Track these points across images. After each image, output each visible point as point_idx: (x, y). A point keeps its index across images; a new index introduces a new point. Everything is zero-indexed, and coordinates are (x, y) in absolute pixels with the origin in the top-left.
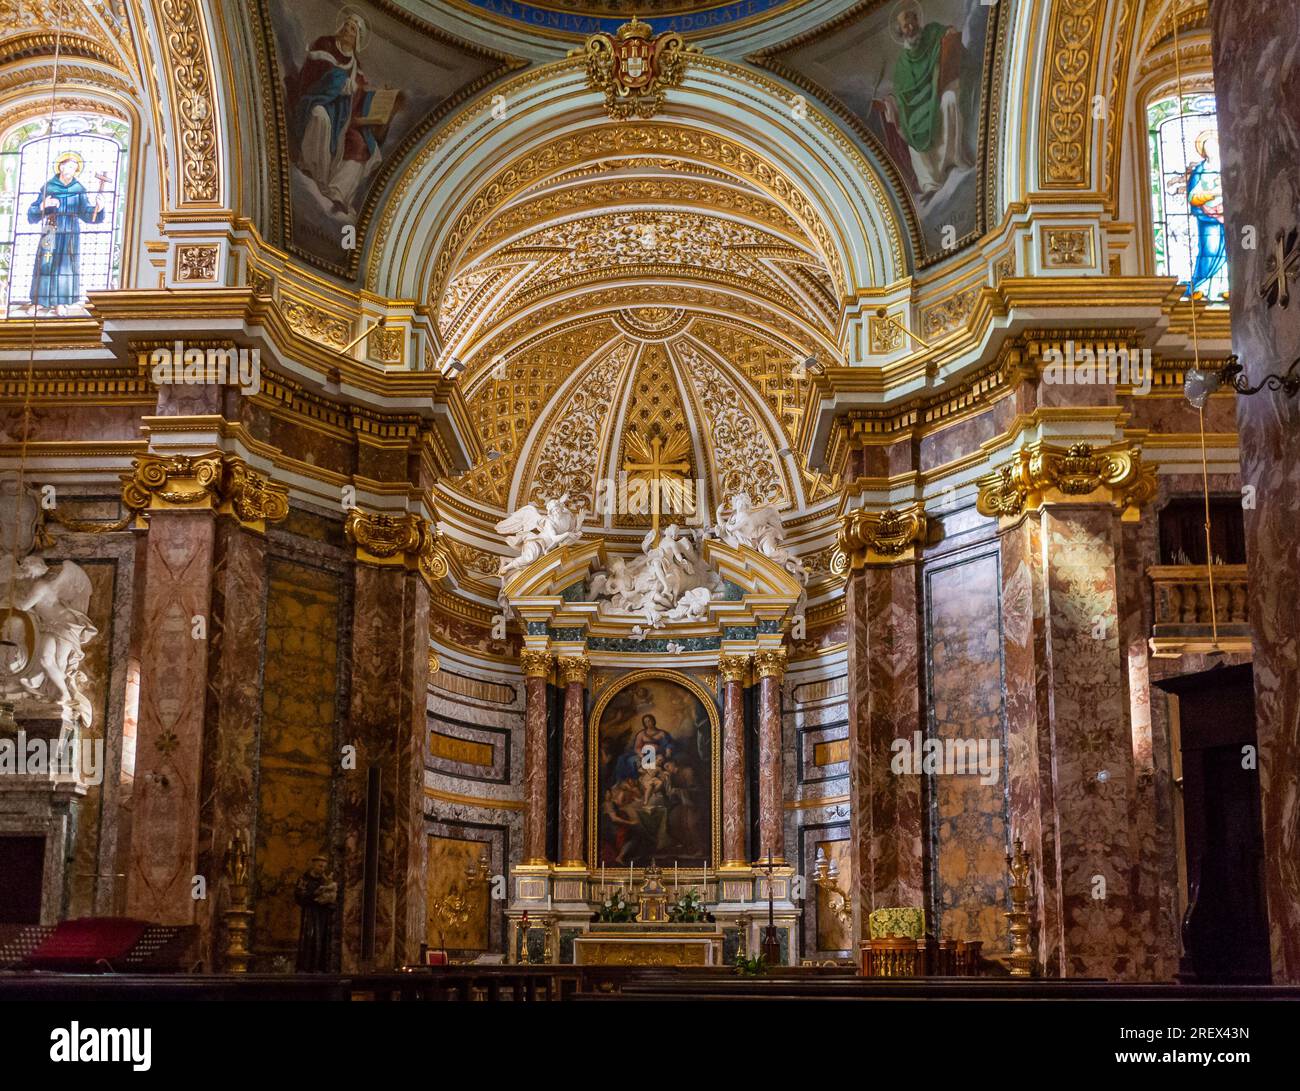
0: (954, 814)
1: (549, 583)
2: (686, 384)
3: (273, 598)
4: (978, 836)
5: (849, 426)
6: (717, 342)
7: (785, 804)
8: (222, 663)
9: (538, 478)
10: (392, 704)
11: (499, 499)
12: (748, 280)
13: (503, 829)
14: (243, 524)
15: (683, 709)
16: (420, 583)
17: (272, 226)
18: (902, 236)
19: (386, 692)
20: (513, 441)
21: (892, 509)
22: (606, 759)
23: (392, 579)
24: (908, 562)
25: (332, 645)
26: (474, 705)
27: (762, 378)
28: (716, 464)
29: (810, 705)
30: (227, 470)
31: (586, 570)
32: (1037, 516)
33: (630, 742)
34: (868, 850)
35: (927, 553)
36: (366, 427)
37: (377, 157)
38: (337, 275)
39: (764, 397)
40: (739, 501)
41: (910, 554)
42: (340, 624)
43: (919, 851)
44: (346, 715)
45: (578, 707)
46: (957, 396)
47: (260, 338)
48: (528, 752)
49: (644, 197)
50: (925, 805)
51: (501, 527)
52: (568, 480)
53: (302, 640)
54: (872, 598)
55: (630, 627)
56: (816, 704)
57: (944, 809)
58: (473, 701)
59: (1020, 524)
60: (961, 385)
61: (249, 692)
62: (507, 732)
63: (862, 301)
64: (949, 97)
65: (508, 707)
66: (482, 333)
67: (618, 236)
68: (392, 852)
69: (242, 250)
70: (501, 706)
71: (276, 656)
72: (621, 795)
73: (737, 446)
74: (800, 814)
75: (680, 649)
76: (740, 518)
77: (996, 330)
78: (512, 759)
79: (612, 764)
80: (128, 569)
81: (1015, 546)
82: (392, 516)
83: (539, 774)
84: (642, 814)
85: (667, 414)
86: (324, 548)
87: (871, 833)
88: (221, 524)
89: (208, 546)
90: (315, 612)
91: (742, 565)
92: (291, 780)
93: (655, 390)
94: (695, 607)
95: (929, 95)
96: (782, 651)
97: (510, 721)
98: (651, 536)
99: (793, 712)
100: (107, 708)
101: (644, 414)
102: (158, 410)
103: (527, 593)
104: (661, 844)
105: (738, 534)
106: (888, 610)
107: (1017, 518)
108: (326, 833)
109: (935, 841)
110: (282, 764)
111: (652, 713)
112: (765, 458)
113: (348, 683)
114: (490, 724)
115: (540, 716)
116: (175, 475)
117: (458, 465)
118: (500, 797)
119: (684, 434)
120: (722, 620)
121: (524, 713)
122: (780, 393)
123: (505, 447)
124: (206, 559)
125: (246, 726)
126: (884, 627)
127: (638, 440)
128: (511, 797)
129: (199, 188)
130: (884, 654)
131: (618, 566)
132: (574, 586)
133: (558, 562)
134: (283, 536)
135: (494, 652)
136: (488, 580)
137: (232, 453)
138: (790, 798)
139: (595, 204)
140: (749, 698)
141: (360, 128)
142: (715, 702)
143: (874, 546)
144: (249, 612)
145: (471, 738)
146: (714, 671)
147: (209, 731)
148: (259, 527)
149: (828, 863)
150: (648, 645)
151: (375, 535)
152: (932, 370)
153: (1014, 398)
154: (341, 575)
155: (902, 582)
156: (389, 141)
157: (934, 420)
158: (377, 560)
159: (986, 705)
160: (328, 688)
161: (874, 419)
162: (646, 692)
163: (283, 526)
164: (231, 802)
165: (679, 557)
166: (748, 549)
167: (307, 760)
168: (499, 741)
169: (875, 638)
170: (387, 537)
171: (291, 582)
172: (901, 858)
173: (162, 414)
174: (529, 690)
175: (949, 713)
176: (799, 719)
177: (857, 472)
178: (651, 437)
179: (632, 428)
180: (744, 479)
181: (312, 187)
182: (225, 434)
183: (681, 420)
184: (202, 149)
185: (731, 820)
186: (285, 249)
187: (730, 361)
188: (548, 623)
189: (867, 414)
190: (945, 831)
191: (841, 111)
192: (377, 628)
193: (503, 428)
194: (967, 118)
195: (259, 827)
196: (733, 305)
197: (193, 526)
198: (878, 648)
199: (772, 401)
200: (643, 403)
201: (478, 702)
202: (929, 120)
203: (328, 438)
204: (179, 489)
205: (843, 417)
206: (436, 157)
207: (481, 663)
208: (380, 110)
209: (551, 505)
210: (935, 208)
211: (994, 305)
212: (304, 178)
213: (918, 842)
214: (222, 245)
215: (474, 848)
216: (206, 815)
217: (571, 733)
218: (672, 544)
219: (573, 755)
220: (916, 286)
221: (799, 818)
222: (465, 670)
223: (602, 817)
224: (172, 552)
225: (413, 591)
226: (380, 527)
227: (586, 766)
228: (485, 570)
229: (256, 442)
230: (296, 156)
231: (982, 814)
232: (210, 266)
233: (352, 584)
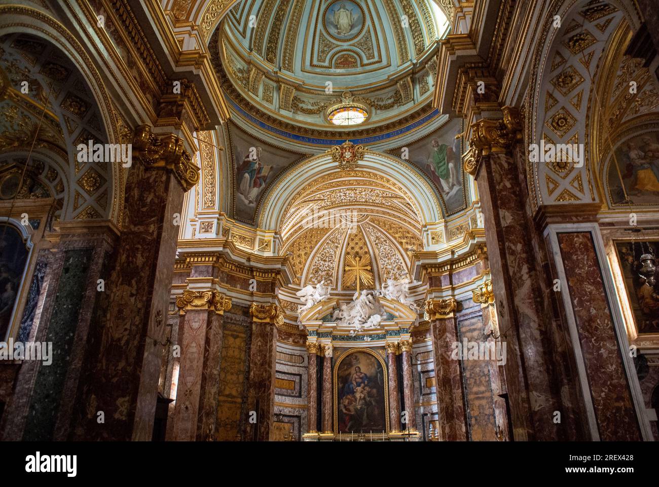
0: (476, 415)
1: (317, 315)
2: (368, 237)
3: (225, 337)
4: (485, 423)
5: (426, 269)
6: (379, 224)
7: (415, 405)
8: (208, 363)
9: (312, 273)
10: (264, 374)
11: (298, 282)
12: (390, 206)
13: (298, 417)
14: (217, 312)
15: (372, 364)
16: (275, 328)
17: (230, 212)
18: (440, 205)
19: (262, 370)
20: (303, 260)
21: (444, 299)
22: (341, 385)
23: (265, 328)
24: (451, 318)
25: (244, 353)
26: (287, 365)
27: (397, 236)
28: (381, 266)
29: (423, 362)
30: (214, 295)
31: (332, 309)
32: (492, 305)
33: (350, 378)
34: (445, 429)
35: (458, 315)
36: (258, 275)
37: (264, 185)
38: (249, 224)
39: (398, 242)
40: (390, 282)
41: (451, 315)
42: (247, 344)
43: (464, 429)
44: (248, 379)
45: (329, 365)
46: (463, 261)
47: (227, 252)
48: (309, 384)
49: (352, 184)
50: (465, 411)
51: (299, 294)
52: (324, 273)
53: (234, 351)
54: (439, 331)
55: (349, 331)
56: (426, 361)
57: (472, 412)
58: (287, 363)
59: (488, 307)
60: (463, 258)
61: (216, 372)
62: (300, 375)
63: (428, 227)
64: (451, 165)
65: (301, 365)
66: (293, 226)
67: (342, 194)
68: (263, 433)
69: (221, 222)
70: (298, 365)
71: (225, 358)
72: (347, 401)
73: (389, 259)
74: (422, 408)
75: (369, 339)
76: (391, 288)
77: (472, 244)
78: (302, 387)
79: (343, 387)
80: (177, 328)
81: (487, 314)
82: (265, 305)
83: (313, 393)
84: (356, 410)
85: (361, 248)
86: (242, 318)
87: (445, 422)
88: (210, 313)
89: (205, 322)
90: (238, 341)
91: (392, 306)
92: (228, 405)
93: (356, 240)
94: (375, 323)
95: (445, 164)
96: (410, 341)
97: (302, 371)
98: (356, 294)
99: (416, 365)
100: (165, 378)
101: (353, 248)
102: (191, 275)
103: (309, 320)
104: (364, 423)
105: (390, 294)
106: (445, 336)
107: (486, 305)
108: (239, 425)
109: (470, 426)
110: (225, 399)
111: (359, 366)
112: (399, 264)
113: (249, 367)
114: (293, 372)
115: (314, 369)
116: (196, 297)
117: (287, 282)
118: (297, 403)
119: (367, 256)
120: (386, 328)
121: (308, 367)
122: (404, 241)
123: (300, 263)
124: (205, 326)
125: (214, 385)
126: (444, 342)
127: (350, 258)
128: (302, 403)
129: (209, 204)
130: (445, 352)
131: (344, 307)
132: (327, 315)
133: (321, 307)
134: (229, 315)
135: (296, 342)
136: (292, 314)
137: (215, 289)
138: (417, 402)
139: (334, 187)
140: (398, 359)
141: (258, 178)
142: (385, 361)
143: (438, 312)
144: (217, 343)
145: (286, 378)
146: (383, 348)
147: (203, 387)
148: (221, 313)
149: (435, 431)
150: (356, 338)
151: (260, 312)
152: (453, 253)
153: (481, 263)
154: (247, 327)
155: (450, 325)
156: (267, 181)
157: (456, 268)
158: (260, 321)
159: (483, 372)
160: (242, 369)
161: (435, 267)
162: (356, 356)
163: (228, 312)
164: (208, 414)
165: (368, 303)
166: (394, 300)
167: (234, 397)
168: (297, 379)
169: (442, 346)
170: (264, 312)
171: (231, 331)
172: (458, 432)
173: (193, 277)
174: (309, 358)
175: (471, 375)
176: (419, 368)
177: (431, 285)
178: (355, 257)
179: (348, 253)
180: (392, 271)
181: (243, 197)
182: (213, 282)
183: (367, 250)
184: (211, 193)
185: (393, 412)
186: (234, 219)
187: (384, 230)
188: (317, 331)
189: (432, 266)
190: (473, 421)
191: (417, 167)
192: (260, 346)
193: (299, 256)
194: (457, 172)
195: (217, 423)
196: (384, 213)
197: (201, 315)
198: (443, 350)
199: (401, 243)
200: (352, 245)
201: (289, 363)
202: (445, 171)
203: (245, 279)
204: (197, 302)
205: (424, 267)
206: (283, 184)
207: (290, 347)
208: (265, 172)
209: (318, 286)
210: (450, 197)
211: (471, 236)
212: (241, 195)
213: (463, 425)
214: (216, 221)
215: (287, 426)
216: (200, 420)
217: (327, 375)
218: (365, 297)
219: (327, 385)
220: (446, 222)
221: (422, 410)
222: (284, 350)
223: (340, 411)
224: (193, 324)
225: (272, 331)
226: (262, 309)
227: (333, 389)
228: (292, 310)
229: (222, 284)
230: (238, 188)
231: (486, 415)
232: (211, 228)
233: (251, 330)
